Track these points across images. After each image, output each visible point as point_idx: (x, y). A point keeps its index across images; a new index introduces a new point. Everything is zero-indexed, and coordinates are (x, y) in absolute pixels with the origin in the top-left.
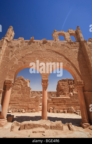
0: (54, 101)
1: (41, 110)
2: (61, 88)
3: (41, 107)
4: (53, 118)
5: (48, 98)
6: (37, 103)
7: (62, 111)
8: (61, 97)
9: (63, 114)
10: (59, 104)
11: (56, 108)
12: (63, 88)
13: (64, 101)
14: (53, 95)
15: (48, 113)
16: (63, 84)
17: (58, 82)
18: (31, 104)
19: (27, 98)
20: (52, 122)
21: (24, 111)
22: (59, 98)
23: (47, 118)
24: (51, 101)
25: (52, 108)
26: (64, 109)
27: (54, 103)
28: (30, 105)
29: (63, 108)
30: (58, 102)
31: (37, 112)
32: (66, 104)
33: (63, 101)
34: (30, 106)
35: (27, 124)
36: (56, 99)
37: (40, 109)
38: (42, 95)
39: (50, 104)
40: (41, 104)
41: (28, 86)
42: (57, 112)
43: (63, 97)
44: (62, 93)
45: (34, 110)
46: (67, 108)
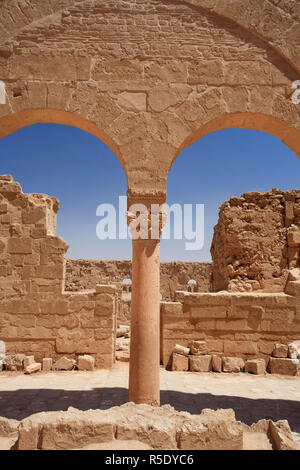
0: (195, 314)
1: (124, 360)
2: (237, 241)
3: (124, 343)
4: (190, 396)
5: (165, 298)
6: (104, 322)
7: (237, 362)
8: (237, 290)
9: (245, 378)
10: (222, 326)
11: (206, 348)
12: (250, 241)
13: (251, 310)
14: (192, 282)
15: (163, 372)
16: (248, 220)
17: (223, 208)
18: (69, 328)
19: (47, 297)
20: (187, 414)
21: (33, 365)
22: (226, 298)
23: (157, 397)
24: (180, 314)
25: (187, 350)
26: (247, 355)
27: (194, 322)
28: (63, 332)
29: (245, 348)
30: (216, 319)
31: (102, 367)
32: (264, 326)
33: (246, 314)
34: (66, 338)
35: (55, 424)
36: (208, 303)
37: (120, 354)
38: (127, 281)
39: (175, 330)
40: (124, 328)
41: (51, 233)
42: (213, 370)
43: (247, 289)
44: (243, 271)
45: (86, 357)
46: (267, 347)
